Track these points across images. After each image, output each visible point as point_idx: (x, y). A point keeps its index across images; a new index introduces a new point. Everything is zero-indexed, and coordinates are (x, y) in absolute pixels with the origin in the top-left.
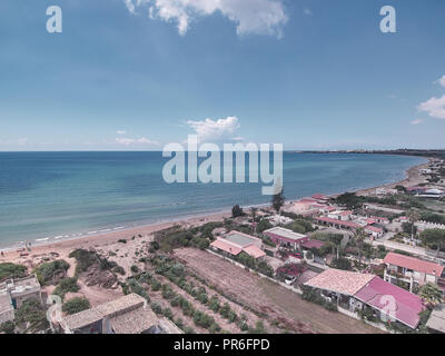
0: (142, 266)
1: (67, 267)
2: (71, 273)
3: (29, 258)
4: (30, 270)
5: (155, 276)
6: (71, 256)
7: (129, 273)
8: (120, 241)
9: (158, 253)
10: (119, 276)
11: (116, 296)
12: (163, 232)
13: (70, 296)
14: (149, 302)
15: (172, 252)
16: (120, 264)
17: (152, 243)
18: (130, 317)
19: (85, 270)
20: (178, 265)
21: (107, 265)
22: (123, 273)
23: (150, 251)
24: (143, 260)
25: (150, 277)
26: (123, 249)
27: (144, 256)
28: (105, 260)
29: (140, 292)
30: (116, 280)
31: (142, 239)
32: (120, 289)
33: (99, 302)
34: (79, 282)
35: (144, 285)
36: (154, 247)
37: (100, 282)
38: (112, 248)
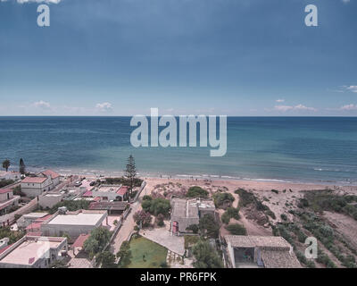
0: (291, 217)
1: (233, 200)
2: (235, 205)
3: (210, 187)
4: (210, 195)
5: (302, 229)
6: (236, 192)
7: (279, 219)
8: (273, 191)
9: (307, 210)
10: (271, 219)
11: (267, 234)
12: (313, 192)
13: (233, 221)
14: (294, 249)
15: (321, 213)
16: (272, 209)
17: (302, 200)
18: (277, 256)
19: (245, 206)
20: (327, 227)
21: (261, 208)
22: (274, 218)
23: (300, 206)
24: (291, 212)
25: (297, 229)
26: (275, 199)
27: (293, 209)
28: (261, 203)
29: (287, 238)
30: (268, 221)
31: (293, 194)
32: (270, 229)
33: (253, 234)
34: (241, 213)
35: (292, 234)
36: (303, 203)
37: (256, 218)
38: (266, 195)
